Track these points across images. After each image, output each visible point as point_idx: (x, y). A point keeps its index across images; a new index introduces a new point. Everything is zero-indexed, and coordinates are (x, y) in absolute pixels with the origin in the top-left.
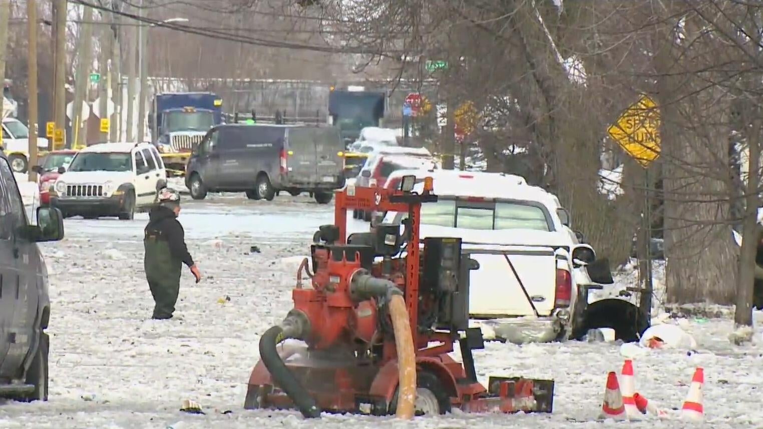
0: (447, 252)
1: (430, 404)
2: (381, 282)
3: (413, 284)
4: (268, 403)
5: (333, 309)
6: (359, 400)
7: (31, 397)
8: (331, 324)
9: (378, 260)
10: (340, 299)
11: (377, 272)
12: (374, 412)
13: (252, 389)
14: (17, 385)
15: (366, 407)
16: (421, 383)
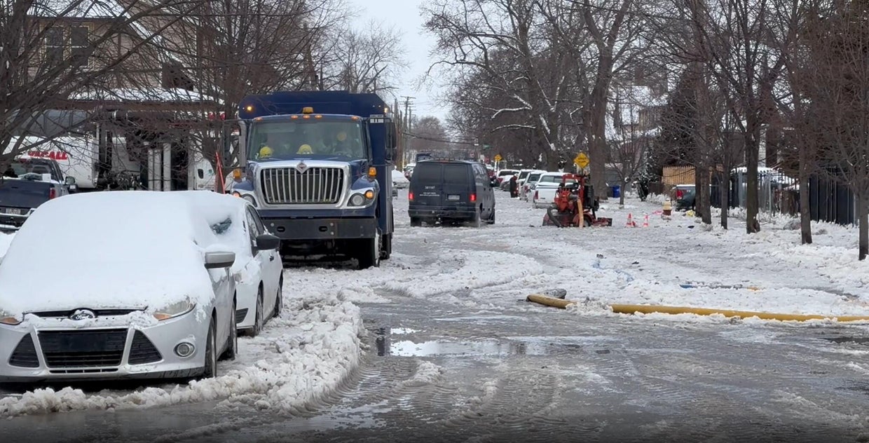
0: (589, 189)
1: (587, 224)
2: (575, 196)
3: (582, 196)
4: (549, 224)
5: (564, 202)
6: (570, 223)
7: (493, 223)
8: (563, 206)
9: (573, 191)
10: (565, 200)
11: (574, 193)
12: (574, 226)
13: (544, 221)
14: (489, 221)
15: (572, 225)
16: (584, 219)
